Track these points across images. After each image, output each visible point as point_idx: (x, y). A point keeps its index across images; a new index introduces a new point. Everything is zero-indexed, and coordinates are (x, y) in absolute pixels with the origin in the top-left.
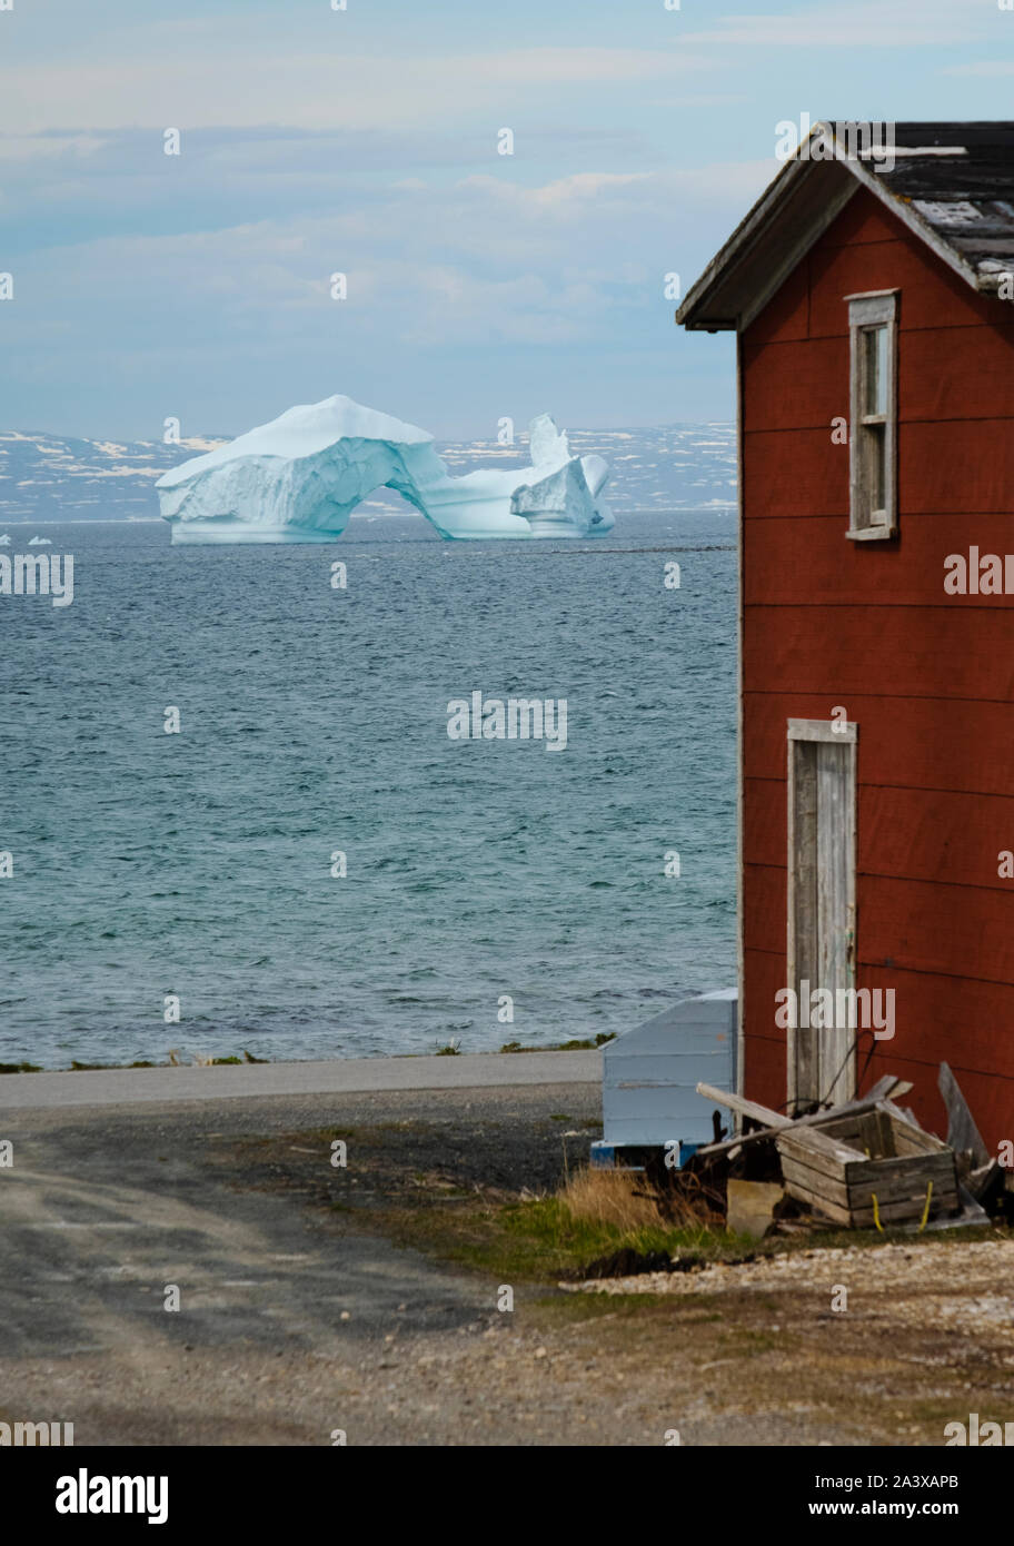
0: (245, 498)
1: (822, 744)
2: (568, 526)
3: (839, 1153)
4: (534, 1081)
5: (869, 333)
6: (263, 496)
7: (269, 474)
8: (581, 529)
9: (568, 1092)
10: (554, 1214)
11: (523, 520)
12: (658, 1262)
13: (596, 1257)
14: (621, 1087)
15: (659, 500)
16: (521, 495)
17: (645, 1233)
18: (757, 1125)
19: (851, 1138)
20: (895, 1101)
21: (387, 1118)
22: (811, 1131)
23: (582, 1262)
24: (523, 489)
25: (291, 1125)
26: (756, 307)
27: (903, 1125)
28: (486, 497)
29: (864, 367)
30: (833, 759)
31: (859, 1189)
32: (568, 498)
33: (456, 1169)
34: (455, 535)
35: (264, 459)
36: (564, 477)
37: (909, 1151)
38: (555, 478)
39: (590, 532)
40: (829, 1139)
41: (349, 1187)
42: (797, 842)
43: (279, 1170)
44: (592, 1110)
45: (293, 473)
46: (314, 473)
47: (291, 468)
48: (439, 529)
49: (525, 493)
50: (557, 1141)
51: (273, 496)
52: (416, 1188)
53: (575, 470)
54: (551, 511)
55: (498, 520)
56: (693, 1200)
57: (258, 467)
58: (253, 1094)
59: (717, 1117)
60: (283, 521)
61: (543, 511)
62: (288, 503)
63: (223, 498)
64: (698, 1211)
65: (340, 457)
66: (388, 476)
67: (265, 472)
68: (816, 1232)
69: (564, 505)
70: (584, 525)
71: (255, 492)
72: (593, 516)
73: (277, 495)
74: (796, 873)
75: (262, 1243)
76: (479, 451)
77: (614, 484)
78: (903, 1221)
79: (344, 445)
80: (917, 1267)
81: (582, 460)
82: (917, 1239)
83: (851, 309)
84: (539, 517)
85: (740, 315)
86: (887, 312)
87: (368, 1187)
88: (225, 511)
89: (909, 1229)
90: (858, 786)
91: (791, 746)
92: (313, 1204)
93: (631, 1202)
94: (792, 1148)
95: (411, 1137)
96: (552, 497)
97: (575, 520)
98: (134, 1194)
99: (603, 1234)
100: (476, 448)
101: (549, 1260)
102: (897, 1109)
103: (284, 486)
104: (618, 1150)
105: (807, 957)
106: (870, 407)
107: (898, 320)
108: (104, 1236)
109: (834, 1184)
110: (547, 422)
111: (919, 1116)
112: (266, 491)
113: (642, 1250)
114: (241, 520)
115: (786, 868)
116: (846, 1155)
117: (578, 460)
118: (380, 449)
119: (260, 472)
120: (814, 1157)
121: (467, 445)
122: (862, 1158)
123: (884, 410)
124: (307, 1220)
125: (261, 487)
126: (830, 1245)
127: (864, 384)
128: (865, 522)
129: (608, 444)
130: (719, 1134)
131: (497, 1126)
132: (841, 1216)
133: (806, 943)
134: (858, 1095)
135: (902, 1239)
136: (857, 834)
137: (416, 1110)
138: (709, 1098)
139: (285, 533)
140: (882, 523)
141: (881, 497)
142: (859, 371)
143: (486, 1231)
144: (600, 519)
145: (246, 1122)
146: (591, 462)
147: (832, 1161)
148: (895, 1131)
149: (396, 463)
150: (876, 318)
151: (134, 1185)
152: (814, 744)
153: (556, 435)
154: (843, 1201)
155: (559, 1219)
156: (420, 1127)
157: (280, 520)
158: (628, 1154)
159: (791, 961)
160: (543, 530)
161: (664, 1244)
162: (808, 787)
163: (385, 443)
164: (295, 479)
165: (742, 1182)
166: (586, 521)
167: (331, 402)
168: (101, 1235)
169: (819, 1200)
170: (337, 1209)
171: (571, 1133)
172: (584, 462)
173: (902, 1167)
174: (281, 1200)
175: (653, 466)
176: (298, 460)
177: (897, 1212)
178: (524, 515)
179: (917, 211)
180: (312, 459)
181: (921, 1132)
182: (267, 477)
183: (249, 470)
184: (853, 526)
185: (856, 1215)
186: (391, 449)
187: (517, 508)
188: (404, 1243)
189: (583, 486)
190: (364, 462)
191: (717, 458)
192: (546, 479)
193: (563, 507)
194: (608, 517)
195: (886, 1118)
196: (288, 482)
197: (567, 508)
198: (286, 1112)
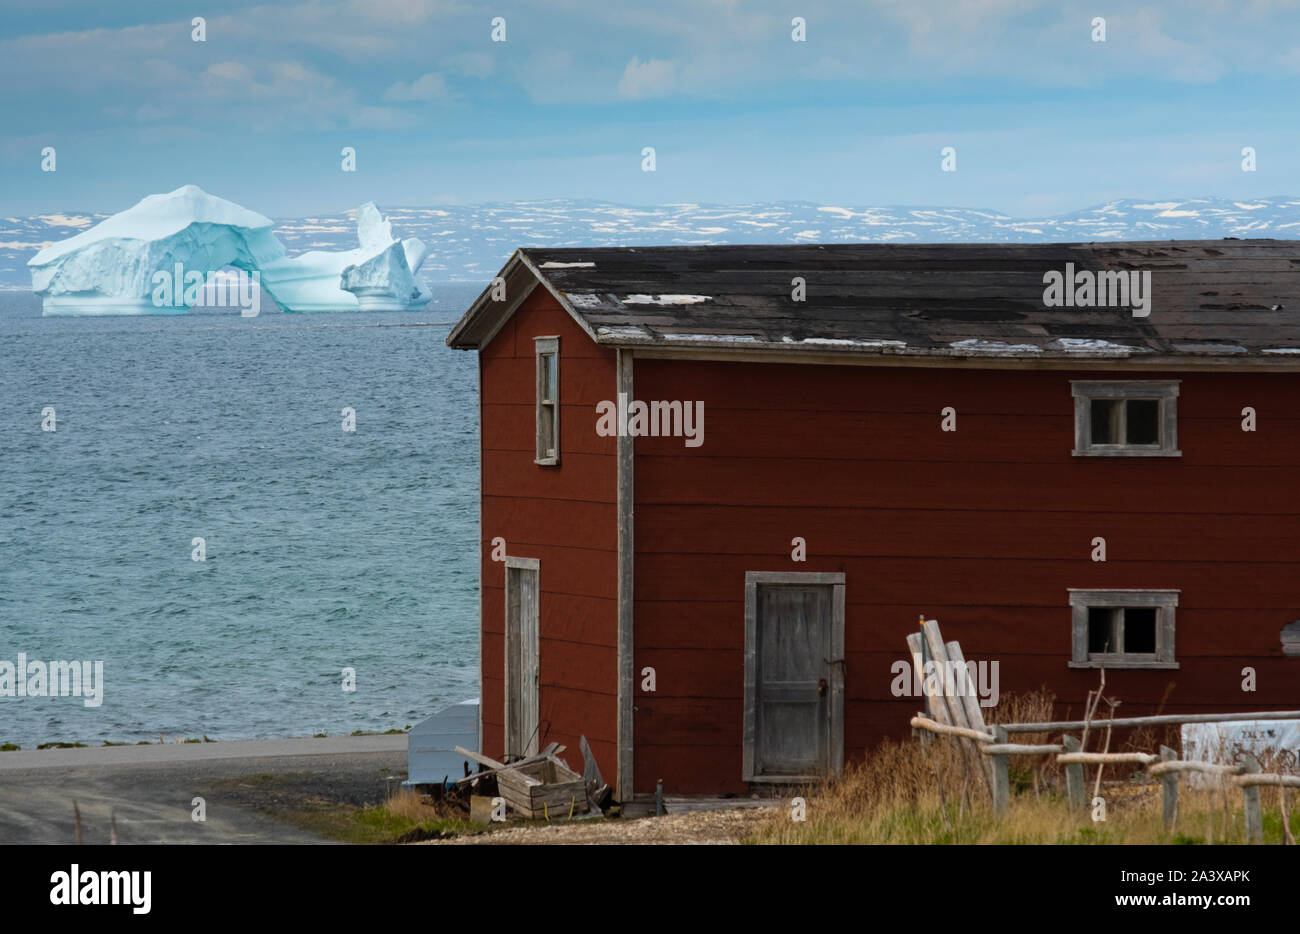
0: (107, 275)
1: (523, 569)
2: (393, 300)
3: (527, 782)
4: (371, 750)
5: (546, 358)
6: (123, 274)
7: (128, 254)
8: (403, 302)
9: (389, 757)
10: (382, 814)
11: (351, 295)
12: (436, 834)
13: (403, 834)
14: (418, 752)
15: (472, 271)
16: (349, 273)
17: (428, 822)
18: (487, 768)
19: (535, 774)
20: (557, 755)
21: (289, 770)
22: (513, 771)
23: (396, 836)
24: (352, 268)
25: (237, 774)
26: (488, 338)
27: (561, 768)
28: (319, 275)
29: (543, 373)
30: (528, 578)
31: (536, 800)
32: (391, 276)
33: (329, 795)
34: (292, 308)
35: (125, 242)
36: (387, 257)
37: (564, 780)
38: (380, 259)
39: (411, 305)
40: (523, 775)
41: (273, 804)
42: (510, 621)
43: (235, 795)
44: (403, 766)
45: (149, 254)
46: (168, 254)
47: (148, 250)
48: (278, 303)
49: (353, 271)
50: (384, 781)
51: (132, 274)
52: (308, 804)
53: (398, 252)
54: (376, 287)
55: (331, 295)
56: (453, 807)
57: (119, 248)
58: (213, 757)
59: (466, 764)
60: (141, 295)
61: (369, 287)
62: (145, 279)
63: (88, 275)
64: (455, 812)
65: (190, 239)
66: (233, 256)
67: (124, 253)
68: (515, 822)
69: (388, 282)
70: (405, 299)
71: (116, 269)
72: (413, 291)
73: (135, 273)
74: (509, 637)
75: (232, 829)
76: (312, 227)
77: (432, 256)
78: (559, 816)
79: (196, 230)
80: (561, 834)
81: (403, 243)
82: (565, 823)
83: (537, 343)
84: (365, 293)
85: (480, 342)
86: (555, 348)
87: (283, 803)
88: (89, 287)
89: (561, 819)
90: (540, 592)
91: (506, 570)
92: (256, 811)
93: (421, 807)
94: (503, 779)
95: (304, 780)
96: (376, 275)
97: (397, 295)
98: (161, 807)
99: (407, 823)
100: (310, 224)
101: (379, 836)
102: (558, 759)
103: (141, 265)
104: (418, 786)
105: (515, 681)
106: (546, 396)
107: (560, 352)
108: (151, 826)
109: (525, 797)
110: (371, 209)
111: (569, 763)
112: (125, 269)
113: (426, 830)
114: (104, 294)
115: (504, 634)
116: (531, 782)
117: (400, 242)
118: (225, 232)
119: (120, 251)
120: (515, 784)
121: (300, 222)
122: (539, 784)
123: (553, 400)
124: (254, 818)
125: (121, 266)
126: (520, 826)
127: (543, 384)
128: (544, 455)
129: (427, 221)
130: (468, 773)
131: (350, 774)
132: (528, 813)
133: (515, 674)
134: (540, 752)
135: (558, 823)
136: (540, 617)
137: (304, 766)
138: (462, 755)
139: (143, 306)
140: (552, 457)
141: (552, 442)
142: (541, 377)
143: (347, 823)
144: (419, 294)
145: (211, 773)
146: (411, 244)
147: (524, 785)
148: (557, 770)
149: (240, 245)
150: (549, 350)
151: (162, 803)
152: (519, 570)
153: (381, 220)
154: (529, 806)
155: (384, 816)
156: (308, 774)
157: (138, 294)
158: (421, 787)
159: (506, 683)
160: (369, 304)
161: (438, 828)
162: (516, 592)
163: (230, 228)
164: (151, 258)
165: (479, 797)
166: (407, 296)
167: (183, 191)
168: (148, 825)
169: (517, 806)
170: (269, 813)
171: (391, 777)
172: (405, 244)
173: (559, 788)
174: (239, 809)
175: (466, 240)
176: (153, 242)
177: (556, 811)
178: (353, 290)
179: (568, 300)
180: (166, 241)
181: (570, 771)
182: (126, 257)
183: (110, 252)
184: (538, 458)
185: (536, 813)
186: (235, 232)
187: (346, 285)
188: (305, 828)
189: (404, 265)
190: (213, 244)
191: (525, 233)
192: (372, 260)
193: (386, 284)
194: (426, 293)
195: (552, 764)
196: (145, 261)
197: (390, 284)
198: (233, 767)
